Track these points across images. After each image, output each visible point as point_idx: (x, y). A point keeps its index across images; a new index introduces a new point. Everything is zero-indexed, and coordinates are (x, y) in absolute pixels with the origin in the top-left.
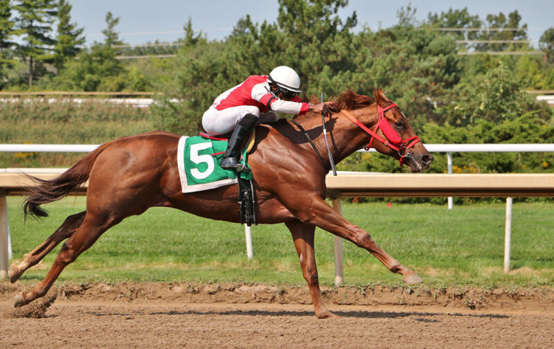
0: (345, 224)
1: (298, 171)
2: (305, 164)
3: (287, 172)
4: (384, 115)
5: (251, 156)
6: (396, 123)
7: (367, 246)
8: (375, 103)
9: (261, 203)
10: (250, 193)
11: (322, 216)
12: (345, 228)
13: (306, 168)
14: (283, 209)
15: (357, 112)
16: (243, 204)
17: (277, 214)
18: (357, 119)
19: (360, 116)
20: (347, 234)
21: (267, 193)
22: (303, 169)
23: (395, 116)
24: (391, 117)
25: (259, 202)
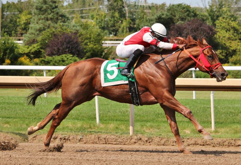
0: (179, 106)
1: (157, 77)
2: (161, 74)
3: (152, 78)
4: (203, 52)
5: (136, 70)
6: (208, 56)
7: (189, 117)
8: (199, 46)
9: (141, 94)
10: (135, 88)
11: (168, 101)
12: (179, 107)
13: (161, 76)
14: (152, 97)
15: (190, 50)
16: (132, 94)
17: (149, 100)
18: (190, 53)
19: (191, 52)
20: (180, 111)
21: (144, 89)
22: (160, 76)
23: (208, 52)
24: (206, 53)
25: (140, 93)
